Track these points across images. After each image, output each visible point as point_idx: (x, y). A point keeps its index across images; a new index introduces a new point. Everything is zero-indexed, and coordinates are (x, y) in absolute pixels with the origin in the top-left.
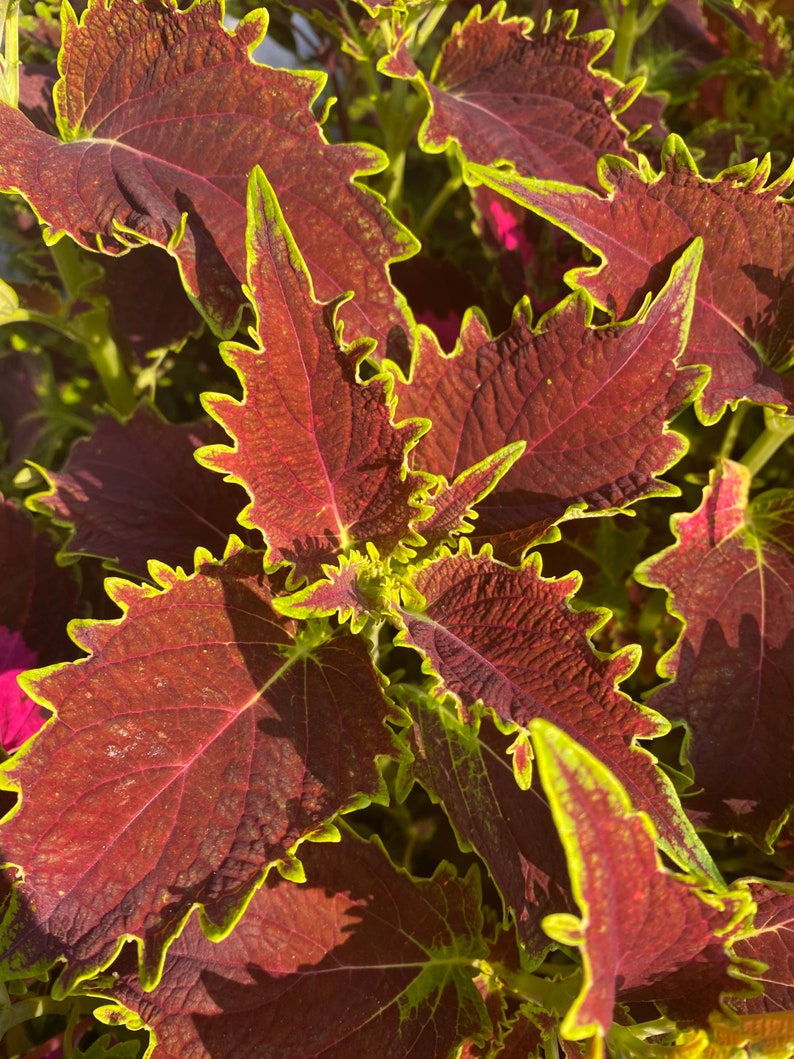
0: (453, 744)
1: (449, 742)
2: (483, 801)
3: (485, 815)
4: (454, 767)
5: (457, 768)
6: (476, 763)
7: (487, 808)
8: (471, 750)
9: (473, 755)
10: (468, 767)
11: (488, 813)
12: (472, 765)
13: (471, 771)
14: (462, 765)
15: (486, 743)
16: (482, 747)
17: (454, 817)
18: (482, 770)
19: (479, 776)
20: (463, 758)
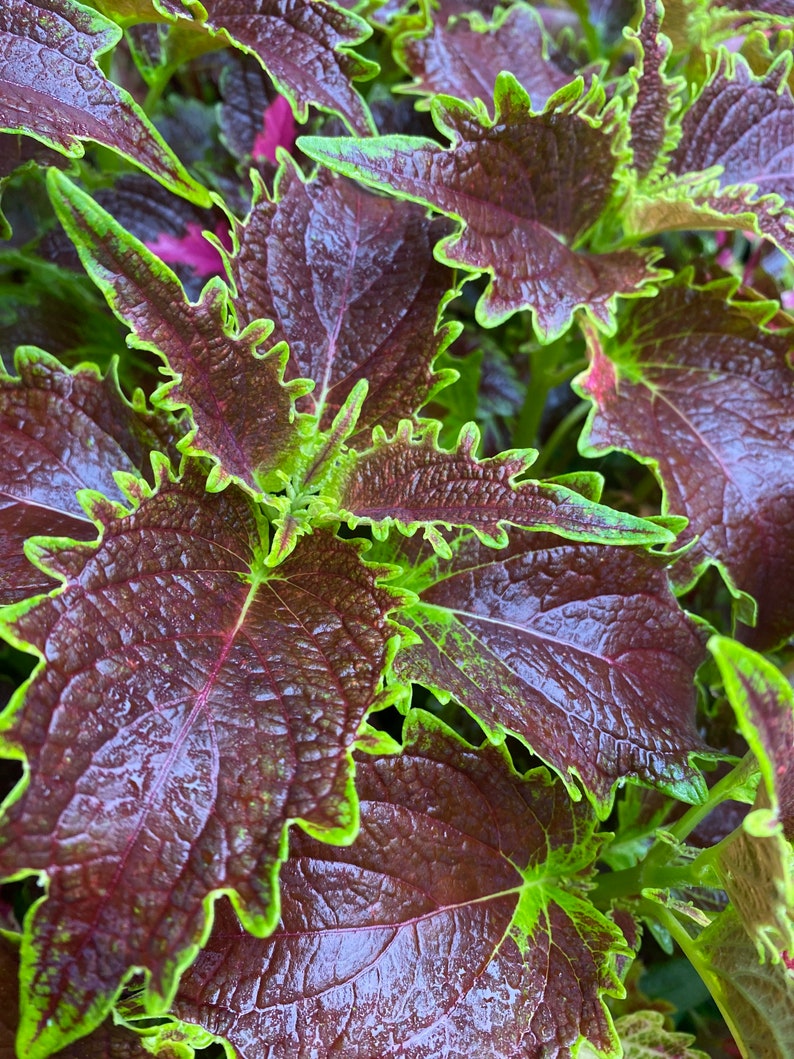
0: (425, 627)
1: (421, 626)
2: (489, 666)
3: (498, 682)
4: (441, 650)
5: (444, 648)
6: (459, 632)
7: (497, 672)
8: (448, 622)
9: (452, 626)
10: (454, 640)
11: (500, 677)
12: (456, 636)
13: (460, 642)
14: (447, 642)
15: (458, 608)
16: (456, 615)
17: (469, 704)
18: (470, 637)
19: (470, 644)
20: (444, 634)
